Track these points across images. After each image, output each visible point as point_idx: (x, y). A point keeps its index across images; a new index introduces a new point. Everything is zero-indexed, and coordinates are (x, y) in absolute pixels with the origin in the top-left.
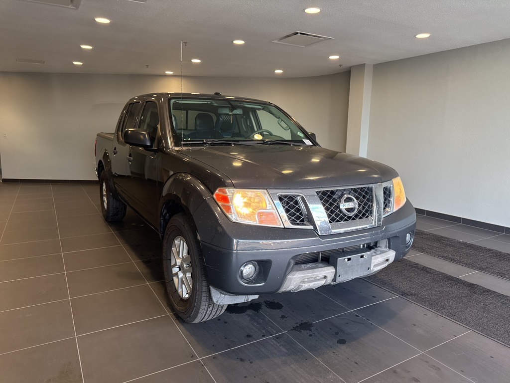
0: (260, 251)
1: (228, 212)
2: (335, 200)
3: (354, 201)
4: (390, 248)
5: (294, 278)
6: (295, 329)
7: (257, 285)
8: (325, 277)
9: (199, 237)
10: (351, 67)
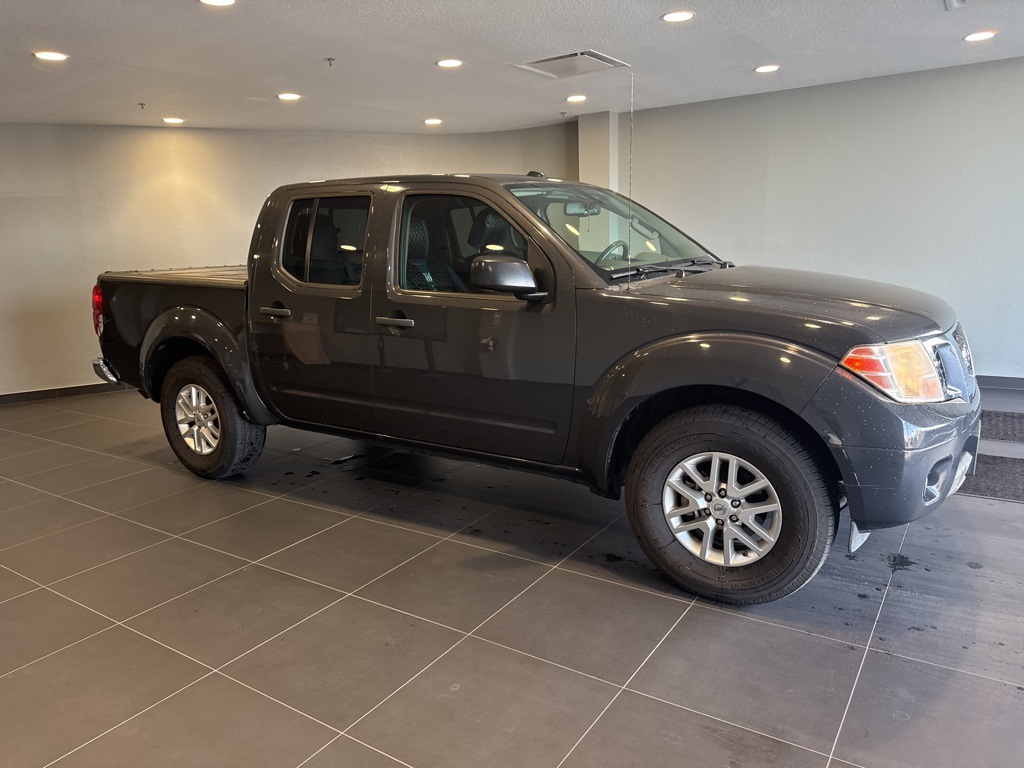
1: (887, 386)
7: (932, 500)
9: (835, 440)
10: (577, 117)
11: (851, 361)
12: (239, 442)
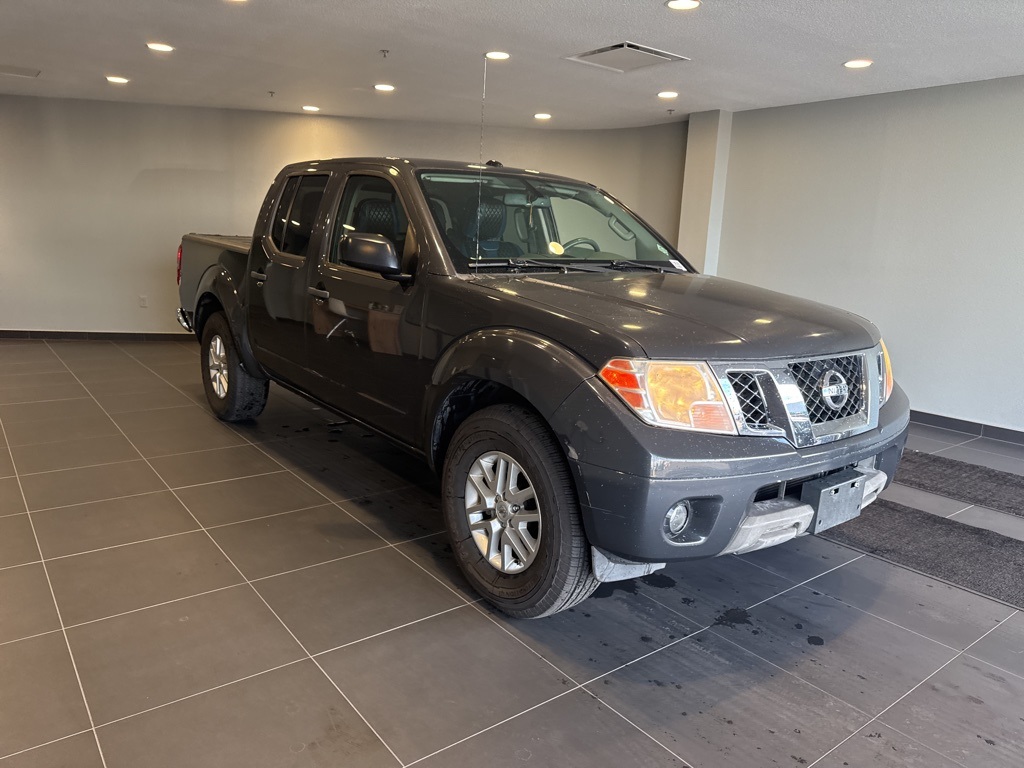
0: (704, 479)
1: (638, 405)
2: (813, 381)
3: (841, 382)
4: (877, 467)
5: (755, 528)
6: (720, 621)
7: (692, 543)
8: (797, 525)
9: (573, 454)
10: (689, 115)
11: (607, 372)
12: (239, 390)
